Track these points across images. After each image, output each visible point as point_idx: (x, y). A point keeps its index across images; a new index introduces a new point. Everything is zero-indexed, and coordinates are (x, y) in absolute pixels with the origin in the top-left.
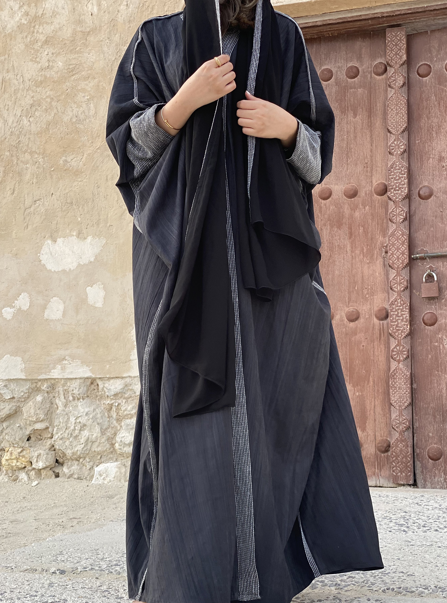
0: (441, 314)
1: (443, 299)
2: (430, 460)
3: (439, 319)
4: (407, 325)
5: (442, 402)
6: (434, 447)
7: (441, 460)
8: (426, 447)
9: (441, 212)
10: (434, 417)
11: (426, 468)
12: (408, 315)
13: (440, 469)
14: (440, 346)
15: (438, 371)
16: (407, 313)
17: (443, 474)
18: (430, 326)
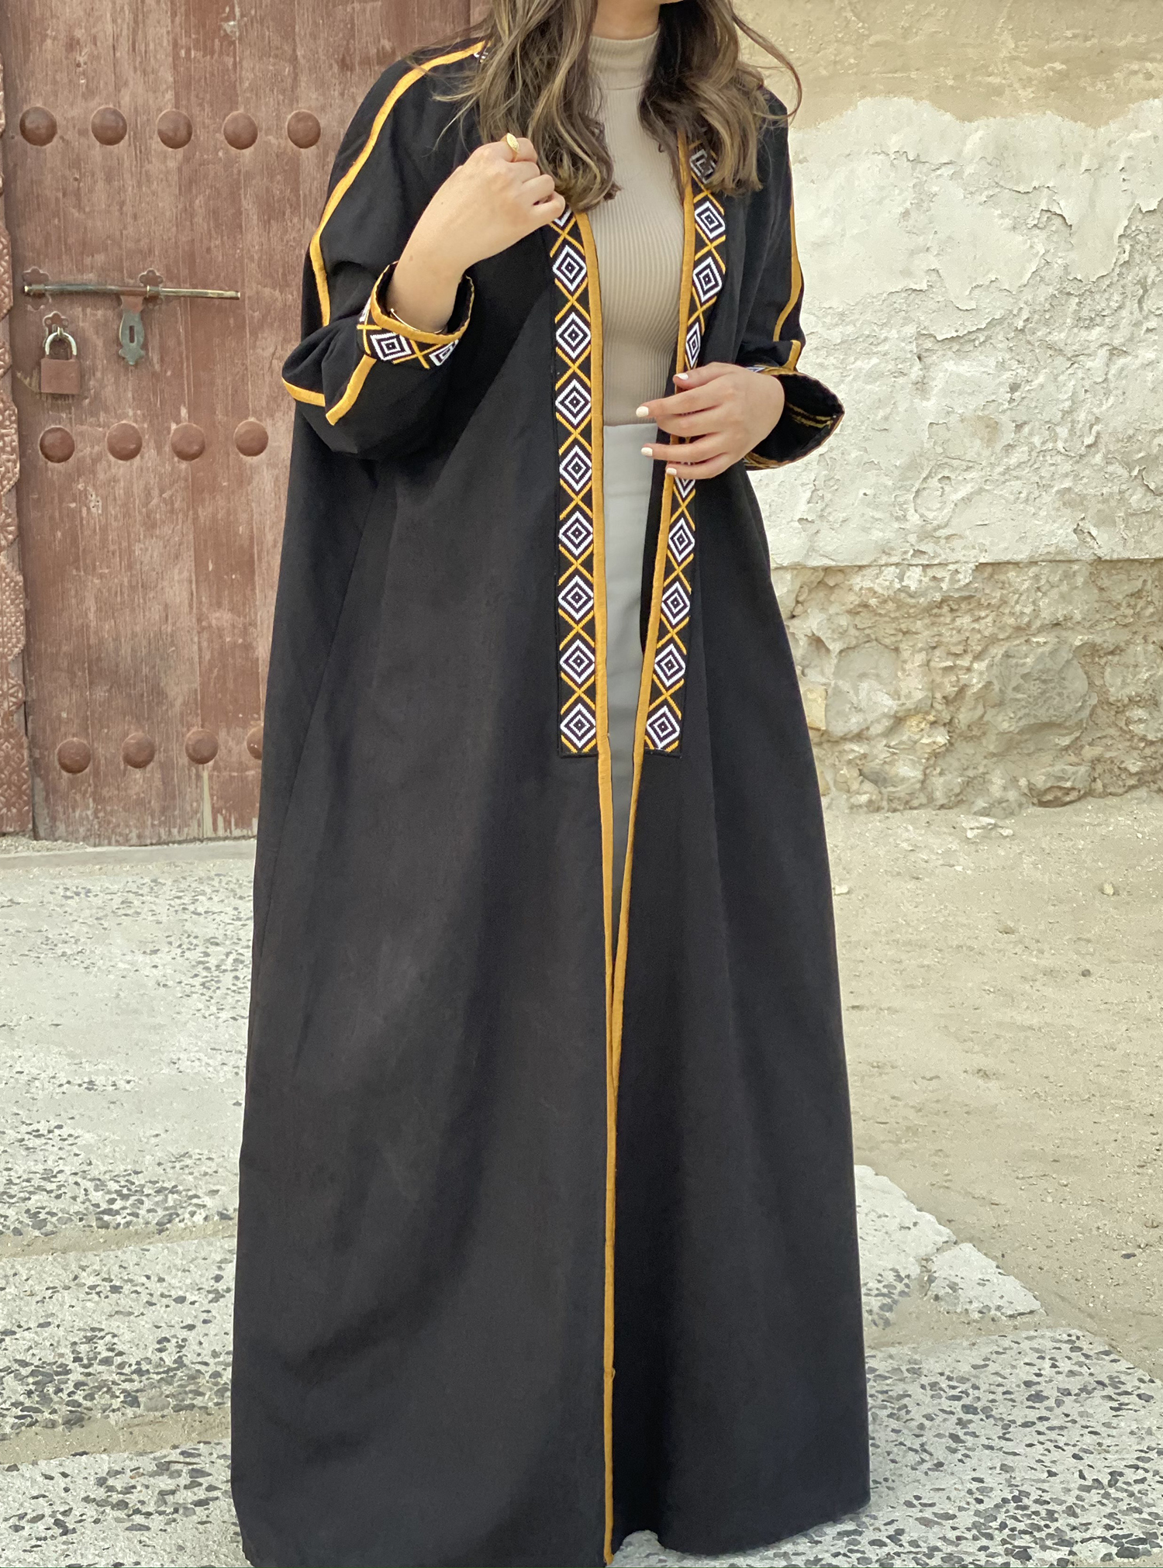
0: (82, 434)
1: (86, 398)
2: (65, 774)
3: (79, 446)
4: (15, 462)
5: (88, 639)
6: (73, 742)
7: (87, 770)
8: (54, 744)
9: (76, 179)
10: (72, 674)
11: (55, 791)
12: (15, 437)
13: (86, 791)
14: (81, 511)
15: (78, 569)
16: (13, 431)
17: (91, 800)
18: (59, 461)
